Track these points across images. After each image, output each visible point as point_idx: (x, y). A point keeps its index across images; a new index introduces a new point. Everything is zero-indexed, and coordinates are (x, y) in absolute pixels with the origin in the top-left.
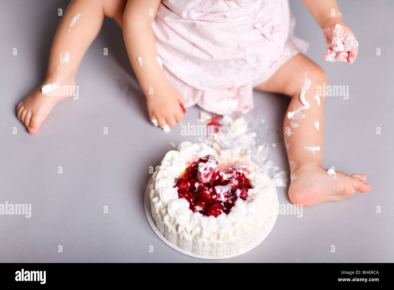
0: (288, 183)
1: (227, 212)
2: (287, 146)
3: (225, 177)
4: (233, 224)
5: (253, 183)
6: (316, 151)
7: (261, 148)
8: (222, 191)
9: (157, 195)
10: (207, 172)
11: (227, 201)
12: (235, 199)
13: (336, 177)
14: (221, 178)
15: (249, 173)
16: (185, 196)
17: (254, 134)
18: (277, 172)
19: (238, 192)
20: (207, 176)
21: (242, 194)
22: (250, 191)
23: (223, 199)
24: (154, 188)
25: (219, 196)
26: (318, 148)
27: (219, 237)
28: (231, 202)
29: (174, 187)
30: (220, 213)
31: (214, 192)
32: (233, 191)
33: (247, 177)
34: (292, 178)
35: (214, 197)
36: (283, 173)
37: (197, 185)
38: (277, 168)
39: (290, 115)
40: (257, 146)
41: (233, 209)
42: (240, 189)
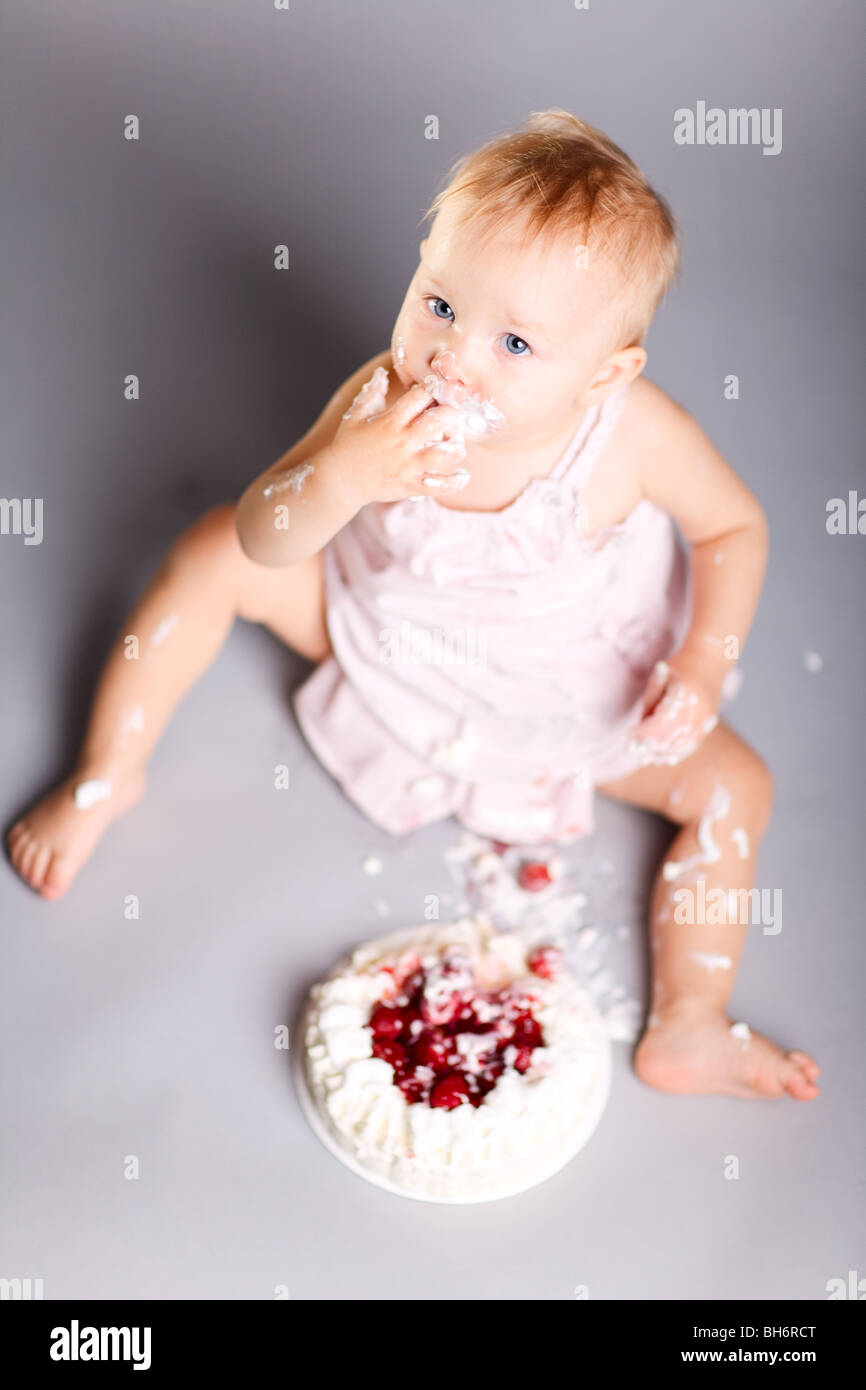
0: (642, 1032)
1: (477, 1101)
2: (657, 944)
3: (486, 1013)
4: (487, 1134)
5: (547, 1036)
6: (719, 970)
7: (589, 937)
8: (472, 1050)
9: (320, 1041)
10: (445, 999)
11: (483, 1072)
12: (499, 1071)
13: (746, 1047)
14: (474, 1015)
15: (544, 1008)
16: (385, 1053)
17: (579, 901)
18: (620, 1001)
19: (511, 1055)
20: (441, 1009)
21: (518, 1060)
22: (538, 1055)
23: (473, 1067)
24: (317, 1024)
25: (464, 1058)
26: (724, 962)
27: (448, 1160)
28: (489, 1077)
29: (364, 1027)
30: (461, 1103)
31: (453, 1050)
32: (501, 1047)
33: (539, 1017)
34: (654, 1021)
35: (452, 1060)
36: (634, 1007)
37: (417, 1027)
38: (619, 992)
39: (671, 871)
40: (582, 929)
41: (490, 1097)
42: (518, 1046)
